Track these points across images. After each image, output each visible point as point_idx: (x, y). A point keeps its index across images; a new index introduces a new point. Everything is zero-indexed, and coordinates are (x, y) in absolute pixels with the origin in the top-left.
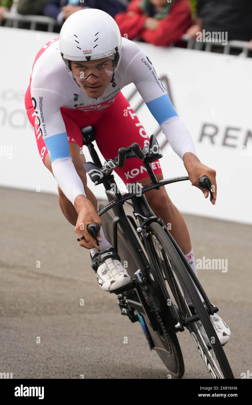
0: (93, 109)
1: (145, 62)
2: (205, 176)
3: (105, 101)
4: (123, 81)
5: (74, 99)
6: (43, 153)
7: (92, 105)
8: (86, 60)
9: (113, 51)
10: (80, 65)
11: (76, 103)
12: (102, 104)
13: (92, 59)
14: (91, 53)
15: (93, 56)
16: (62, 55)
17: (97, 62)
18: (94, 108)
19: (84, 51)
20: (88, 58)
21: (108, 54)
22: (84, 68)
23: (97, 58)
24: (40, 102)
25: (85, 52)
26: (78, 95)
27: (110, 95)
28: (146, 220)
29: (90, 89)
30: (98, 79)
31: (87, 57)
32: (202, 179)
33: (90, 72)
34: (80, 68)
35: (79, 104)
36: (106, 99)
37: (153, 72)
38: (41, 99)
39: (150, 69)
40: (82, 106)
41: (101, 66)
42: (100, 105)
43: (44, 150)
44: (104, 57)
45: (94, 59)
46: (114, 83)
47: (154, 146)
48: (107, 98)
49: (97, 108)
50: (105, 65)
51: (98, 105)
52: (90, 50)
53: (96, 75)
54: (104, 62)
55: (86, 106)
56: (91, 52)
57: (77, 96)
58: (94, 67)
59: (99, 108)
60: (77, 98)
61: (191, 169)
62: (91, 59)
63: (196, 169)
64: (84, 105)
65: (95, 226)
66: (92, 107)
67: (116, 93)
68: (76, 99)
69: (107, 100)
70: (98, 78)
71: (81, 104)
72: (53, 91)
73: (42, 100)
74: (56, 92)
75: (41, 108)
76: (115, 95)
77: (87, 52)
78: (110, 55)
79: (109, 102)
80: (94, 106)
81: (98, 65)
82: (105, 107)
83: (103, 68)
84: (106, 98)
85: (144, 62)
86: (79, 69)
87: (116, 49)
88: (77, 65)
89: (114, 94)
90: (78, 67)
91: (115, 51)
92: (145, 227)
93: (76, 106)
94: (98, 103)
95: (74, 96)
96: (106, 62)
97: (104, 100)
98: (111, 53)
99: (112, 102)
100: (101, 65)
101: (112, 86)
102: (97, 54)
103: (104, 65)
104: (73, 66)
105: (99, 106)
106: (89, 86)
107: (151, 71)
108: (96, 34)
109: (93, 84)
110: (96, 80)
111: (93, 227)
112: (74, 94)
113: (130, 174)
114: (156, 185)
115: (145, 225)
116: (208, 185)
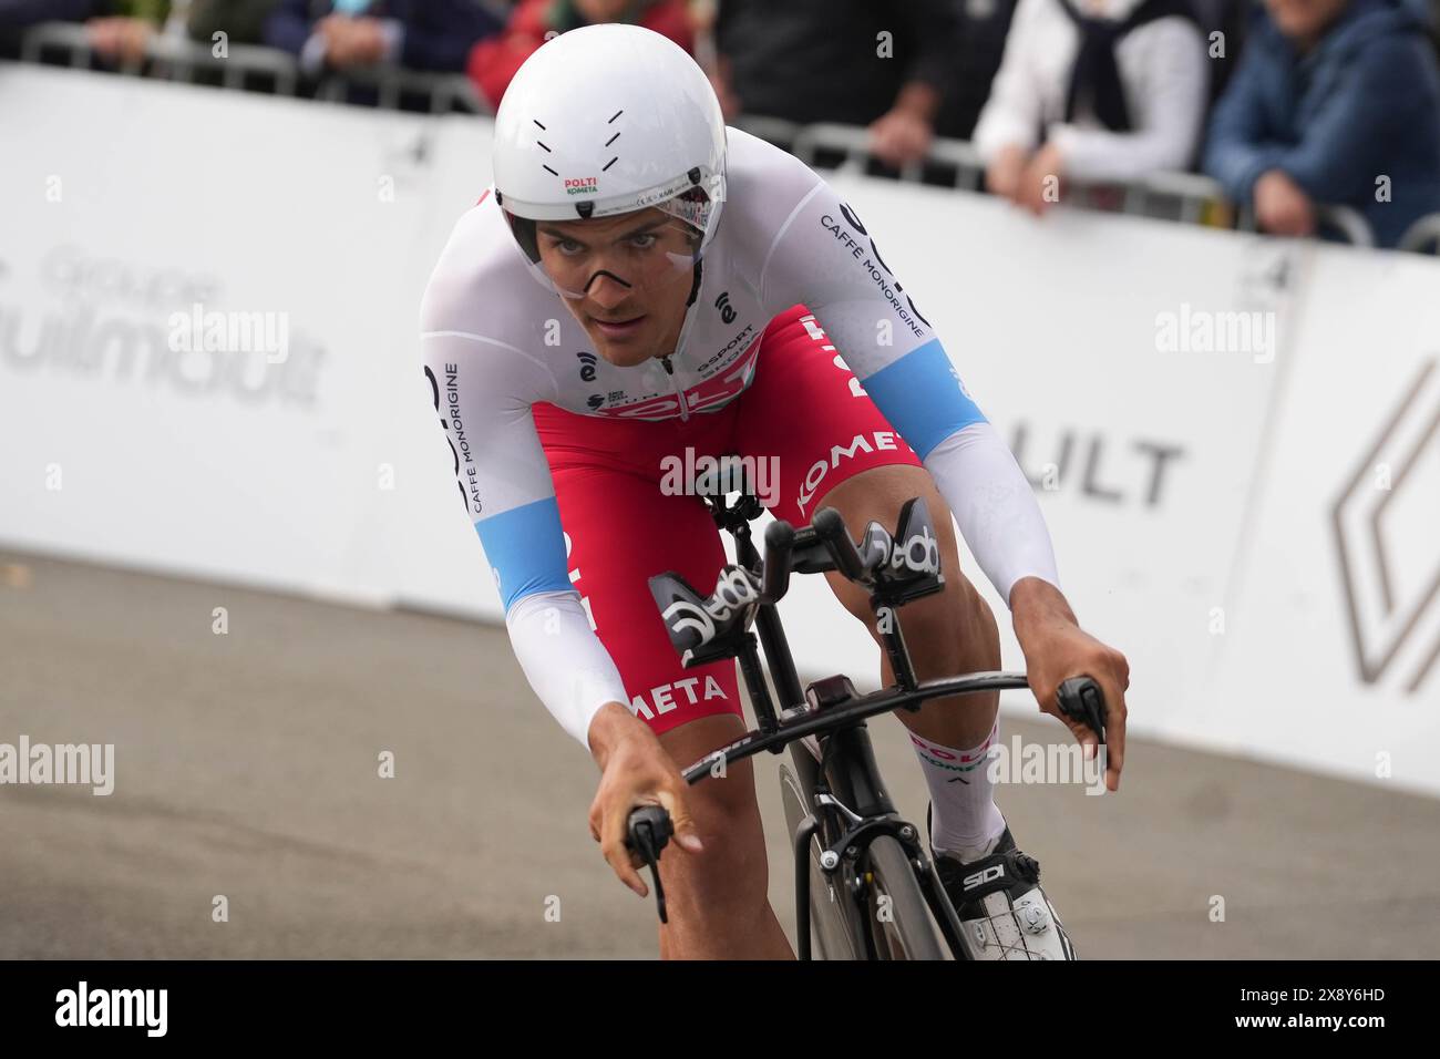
0: (678, 410)
1: (836, 229)
2: (1085, 676)
3: (706, 379)
4: (759, 301)
5: (580, 374)
7: (661, 395)
8: (575, 215)
9: (677, 183)
10: (564, 238)
11: (594, 388)
12: (703, 389)
13: (600, 212)
14: (595, 189)
15: (603, 200)
16: (500, 199)
17: (621, 222)
18: (679, 407)
19: (568, 183)
20: (585, 209)
21: (661, 196)
22: (579, 249)
23: (617, 209)
24: (449, 384)
25: (574, 186)
26: (595, 358)
27: (720, 355)
28: (860, 825)
29: (605, 329)
30: (631, 292)
31: (579, 207)
33: (597, 264)
34: (564, 250)
35: (606, 396)
36: (713, 372)
37: (869, 261)
38: (452, 372)
39: (858, 251)
40: (622, 403)
41: (643, 243)
42: (696, 395)
44: (642, 207)
45: (606, 212)
46: (729, 308)
47: (915, 539)
48: (712, 367)
49: (693, 408)
50: (656, 236)
51: (687, 393)
52: (589, 180)
53: (617, 275)
54: (650, 226)
55: (640, 400)
56: (592, 185)
57: (588, 361)
58: (613, 243)
59: (698, 405)
60: (592, 370)
62: (595, 214)
64: (630, 400)
66: (671, 405)
67: (740, 344)
68: (587, 374)
69: (716, 373)
70: (629, 286)
71: (614, 396)
72: (496, 343)
73: (455, 377)
74: (519, 351)
75: (456, 409)
76: (741, 354)
77: (580, 187)
78: (666, 199)
79: (727, 380)
80: (674, 398)
81: (628, 238)
82: (724, 399)
83: (649, 248)
84: (707, 366)
85: (833, 228)
86: (559, 250)
87: (694, 175)
88: (558, 239)
89: (737, 348)
90: (556, 244)
91: (690, 182)
92: (853, 851)
94: (685, 389)
95: (579, 359)
96: (656, 225)
97: (704, 376)
98: (671, 192)
99: (739, 380)
100: (638, 235)
101: (721, 321)
102: (618, 193)
103: (652, 239)
104: (543, 239)
105: (694, 399)
106: (597, 318)
107: (862, 258)
108: (612, 117)
109: (613, 311)
110: (621, 297)
112: (579, 355)
114: (909, 695)
115: (852, 843)
116: (1095, 711)
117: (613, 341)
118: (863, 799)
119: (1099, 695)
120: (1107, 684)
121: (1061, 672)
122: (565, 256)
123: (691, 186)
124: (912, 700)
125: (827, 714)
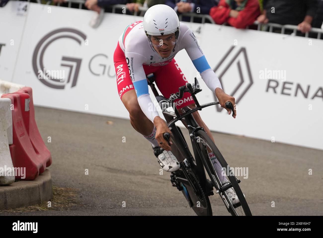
0: (160, 65)
1: (192, 36)
2: (229, 101)
4: (179, 47)
5: (150, 59)
6: (121, 94)
8: (161, 35)
10: (157, 38)
11: (151, 61)
12: (165, 62)
15: (165, 32)
16: (146, 32)
17: (167, 36)
19: (159, 30)
20: (162, 34)
23: (168, 34)
25: (160, 30)
27: (171, 57)
28: (195, 129)
30: (168, 47)
32: (228, 104)
34: (157, 40)
37: (196, 42)
38: (132, 59)
39: (195, 40)
43: (121, 92)
44: (171, 33)
46: (174, 49)
47: (198, 84)
49: (162, 65)
50: (172, 38)
51: (163, 62)
52: (163, 29)
53: (166, 44)
54: (171, 36)
55: (157, 63)
60: (152, 58)
61: (220, 97)
62: (164, 34)
63: (223, 97)
65: (168, 134)
66: (160, 64)
67: (174, 55)
68: (151, 59)
71: (154, 62)
72: (139, 54)
74: (140, 55)
75: (132, 64)
79: (170, 61)
80: (161, 63)
81: (167, 38)
82: (166, 64)
83: (170, 40)
87: (178, 28)
88: (155, 38)
90: (155, 39)
92: (194, 133)
93: (151, 63)
97: (167, 60)
98: (175, 31)
100: (169, 38)
101: (173, 51)
102: (167, 31)
103: (171, 38)
104: (152, 39)
105: (163, 63)
106: (162, 51)
108: (166, 19)
109: (165, 50)
110: (166, 47)
111: (167, 135)
112: (151, 56)
113: (178, 103)
114: (199, 108)
115: (194, 132)
116: (232, 107)
117: (164, 54)
118: (194, 125)
119: (232, 104)
120: (232, 102)
121: (225, 101)
122: (157, 41)
123: (177, 30)
124: (200, 109)
125: (187, 113)
